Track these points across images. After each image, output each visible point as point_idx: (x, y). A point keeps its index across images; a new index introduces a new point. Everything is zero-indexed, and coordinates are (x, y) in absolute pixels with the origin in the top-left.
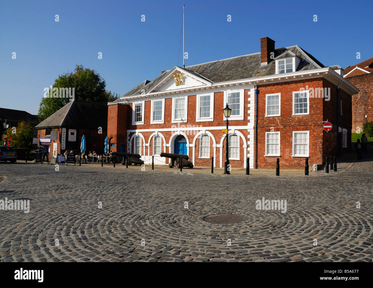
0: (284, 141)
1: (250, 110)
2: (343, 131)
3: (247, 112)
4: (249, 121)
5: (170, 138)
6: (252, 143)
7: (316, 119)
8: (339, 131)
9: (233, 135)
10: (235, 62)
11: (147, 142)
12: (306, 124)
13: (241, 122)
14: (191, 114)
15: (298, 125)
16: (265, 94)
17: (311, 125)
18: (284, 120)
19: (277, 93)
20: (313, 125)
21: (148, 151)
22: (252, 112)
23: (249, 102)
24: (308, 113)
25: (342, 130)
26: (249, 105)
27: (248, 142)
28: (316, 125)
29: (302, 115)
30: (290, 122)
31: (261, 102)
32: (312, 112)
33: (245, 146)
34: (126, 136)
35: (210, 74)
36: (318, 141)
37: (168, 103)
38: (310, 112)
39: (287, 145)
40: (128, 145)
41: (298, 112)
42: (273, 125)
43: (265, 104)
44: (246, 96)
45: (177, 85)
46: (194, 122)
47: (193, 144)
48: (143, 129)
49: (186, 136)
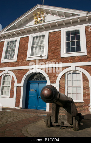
14: (53, 50)
46: (57, 57)
47: (55, 83)
49: (46, 74)
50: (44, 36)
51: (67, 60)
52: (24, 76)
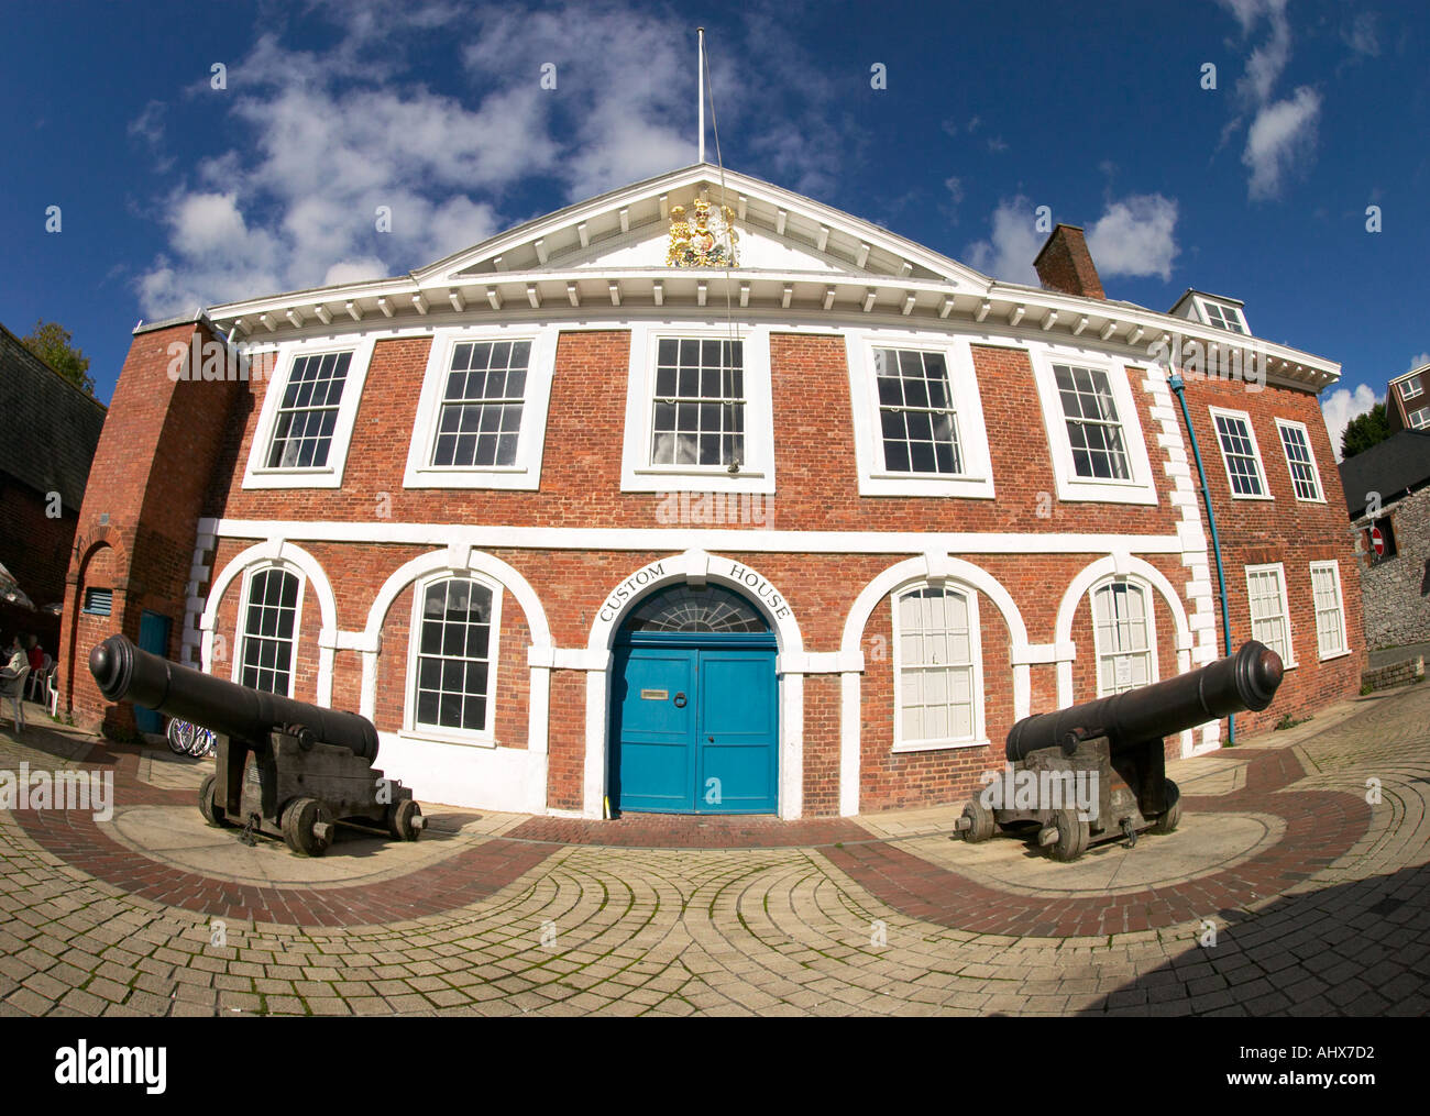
7: (1341, 521)
9: (1113, 586)
11: (351, 621)
12: (1330, 538)
14: (810, 444)
15: (1316, 540)
17: (1338, 541)
18: (1284, 517)
19: (1238, 409)
20: (1340, 539)
24: (1322, 499)
28: (1344, 542)
29: (1316, 504)
30: (1299, 527)
32: (1329, 497)
37: (592, 361)
38: (1325, 494)
39: (1307, 617)
42: (1263, 534)
46: (839, 492)
47: (837, 648)
48: (327, 518)
49: (776, 592)
50: (735, 347)
51: (898, 514)
52: (609, 599)
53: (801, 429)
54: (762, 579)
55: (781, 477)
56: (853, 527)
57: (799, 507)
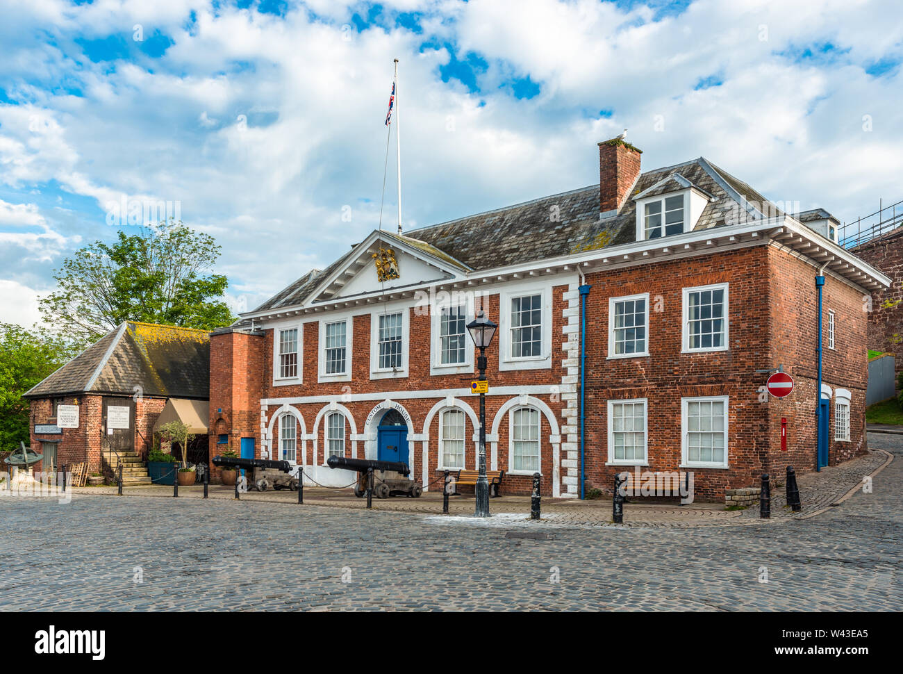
0: (657, 426)
1: (567, 341)
2: (837, 395)
3: (560, 348)
4: (565, 372)
5: (366, 418)
6: (572, 430)
7: (749, 363)
8: (823, 397)
9: (523, 410)
10: (532, 215)
11: (310, 431)
12: (720, 379)
13: (544, 374)
14: (419, 356)
15: (696, 382)
16: (608, 296)
17: (734, 381)
18: (659, 367)
19: (639, 293)
20: (739, 379)
21: (312, 454)
22: (572, 347)
23: (566, 322)
24: (725, 346)
25: (834, 394)
26: (565, 330)
27: (563, 427)
28: (748, 380)
29: (709, 353)
30: (676, 373)
31: (597, 318)
32: (736, 344)
33: (555, 439)
34: (259, 414)
35: (466, 249)
36: (755, 423)
37: (361, 328)
38: (731, 342)
39: (669, 436)
40: (263, 437)
41: (697, 345)
42: (628, 380)
43: (607, 324)
44: (559, 304)
45: (381, 280)
46: (425, 375)
47: (423, 432)
48: (299, 396)
49: (407, 413)
50: (400, 315)
51: (442, 381)
52: (369, 418)
53: (417, 350)
54: (404, 409)
55: (411, 370)
56: (429, 389)
57: (415, 382)
